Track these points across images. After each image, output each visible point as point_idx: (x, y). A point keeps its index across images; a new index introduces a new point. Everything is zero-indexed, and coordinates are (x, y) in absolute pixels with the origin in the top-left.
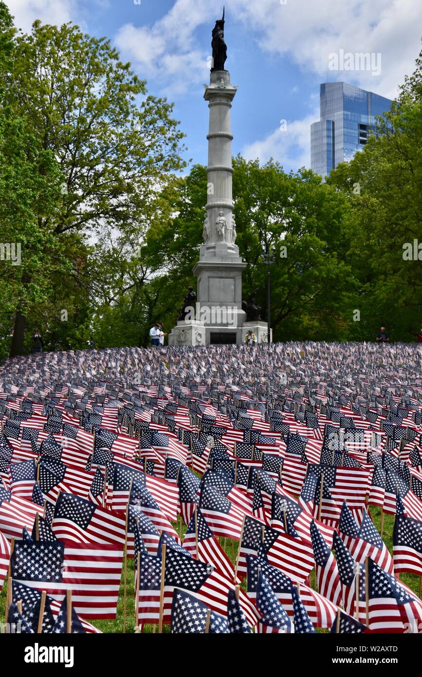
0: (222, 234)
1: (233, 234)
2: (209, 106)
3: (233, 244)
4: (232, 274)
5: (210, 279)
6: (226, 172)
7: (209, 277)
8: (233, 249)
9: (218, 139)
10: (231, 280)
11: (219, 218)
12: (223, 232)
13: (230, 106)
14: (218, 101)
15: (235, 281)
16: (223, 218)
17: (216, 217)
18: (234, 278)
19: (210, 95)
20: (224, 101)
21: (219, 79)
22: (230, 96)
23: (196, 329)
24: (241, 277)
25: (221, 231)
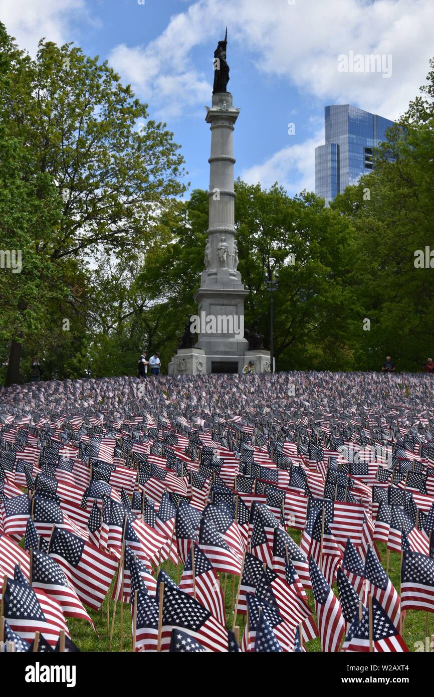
0: (224, 261)
1: (235, 261)
2: (211, 129)
3: (236, 270)
4: (234, 302)
5: (212, 306)
6: (228, 197)
7: (210, 304)
8: (235, 276)
9: (220, 163)
10: (233, 307)
11: (220, 244)
12: (225, 258)
13: (233, 129)
14: (220, 123)
15: (237, 308)
16: (225, 244)
17: (218, 243)
18: (236, 305)
19: (211, 118)
20: (226, 124)
21: (221, 101)
22: (233, 118)
23: (197, 358)
24: (243, 304)
25: (223, 257)
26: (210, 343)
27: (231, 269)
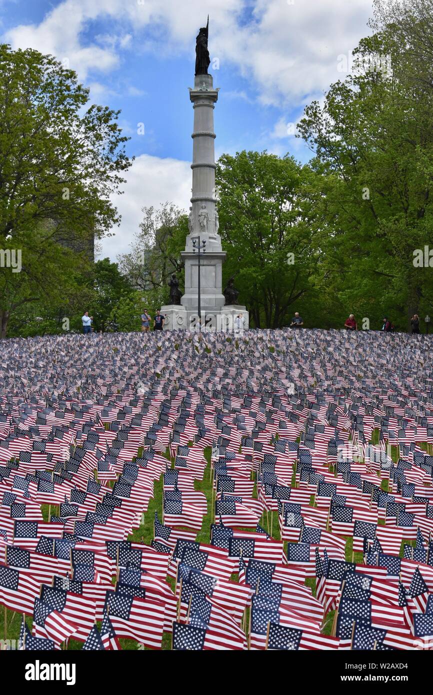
0: (204, 226)
1: (216, 225)
2: (194, 107)
3: (216, 234)
4: (213, 262)
5: (193, 267)
6: (208, 168)
7: (192, 265)
8: (215, 239)
9: (201, 138)
10: (212, 267)
11: (201, 211)
12: (205, 224)
13: (213, 107)
14: (201, 102)
15: (216, 268)
16: (205, 211)
17: (199, 210)
18: (215, 265)
19: (194, 98)
20: (206, 102)
21: (201, 83)
22: (214, 98)
23: (177, 313)
24: (221, 264)
25: (203, 222)
26: (191, 299)
27: (211, 233)
